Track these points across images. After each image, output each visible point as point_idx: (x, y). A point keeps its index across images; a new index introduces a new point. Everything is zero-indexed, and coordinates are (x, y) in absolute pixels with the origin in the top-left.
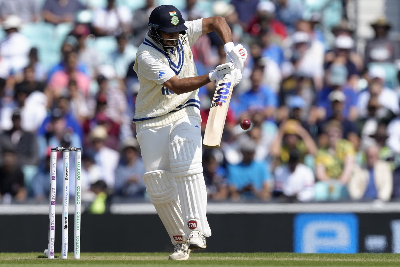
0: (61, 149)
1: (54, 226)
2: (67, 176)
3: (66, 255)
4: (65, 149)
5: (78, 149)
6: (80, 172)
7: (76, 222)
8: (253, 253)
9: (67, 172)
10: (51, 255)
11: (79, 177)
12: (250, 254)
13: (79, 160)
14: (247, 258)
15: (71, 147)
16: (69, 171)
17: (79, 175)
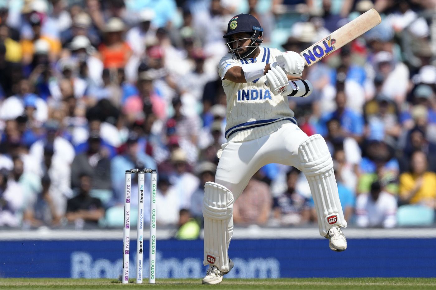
0: (136, 171)
1: (129, 250)
2: (142, 199)
3: (141, 280)
4: (140, 171)
5: (153, 171)
6: (156, 194)
7: (151, 246)
8: (334, 278)
9: (142, 194)
10: (125, 280)
11: (154, 200)
12: (331, 279)
13: (154, 183)
14: (328, 283)
15: (146, 169)
16: (143, 194)
17: (154, 198)
